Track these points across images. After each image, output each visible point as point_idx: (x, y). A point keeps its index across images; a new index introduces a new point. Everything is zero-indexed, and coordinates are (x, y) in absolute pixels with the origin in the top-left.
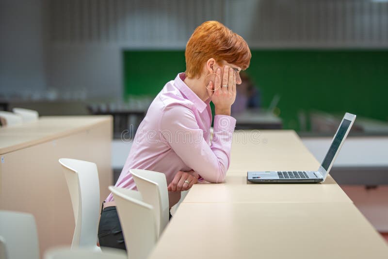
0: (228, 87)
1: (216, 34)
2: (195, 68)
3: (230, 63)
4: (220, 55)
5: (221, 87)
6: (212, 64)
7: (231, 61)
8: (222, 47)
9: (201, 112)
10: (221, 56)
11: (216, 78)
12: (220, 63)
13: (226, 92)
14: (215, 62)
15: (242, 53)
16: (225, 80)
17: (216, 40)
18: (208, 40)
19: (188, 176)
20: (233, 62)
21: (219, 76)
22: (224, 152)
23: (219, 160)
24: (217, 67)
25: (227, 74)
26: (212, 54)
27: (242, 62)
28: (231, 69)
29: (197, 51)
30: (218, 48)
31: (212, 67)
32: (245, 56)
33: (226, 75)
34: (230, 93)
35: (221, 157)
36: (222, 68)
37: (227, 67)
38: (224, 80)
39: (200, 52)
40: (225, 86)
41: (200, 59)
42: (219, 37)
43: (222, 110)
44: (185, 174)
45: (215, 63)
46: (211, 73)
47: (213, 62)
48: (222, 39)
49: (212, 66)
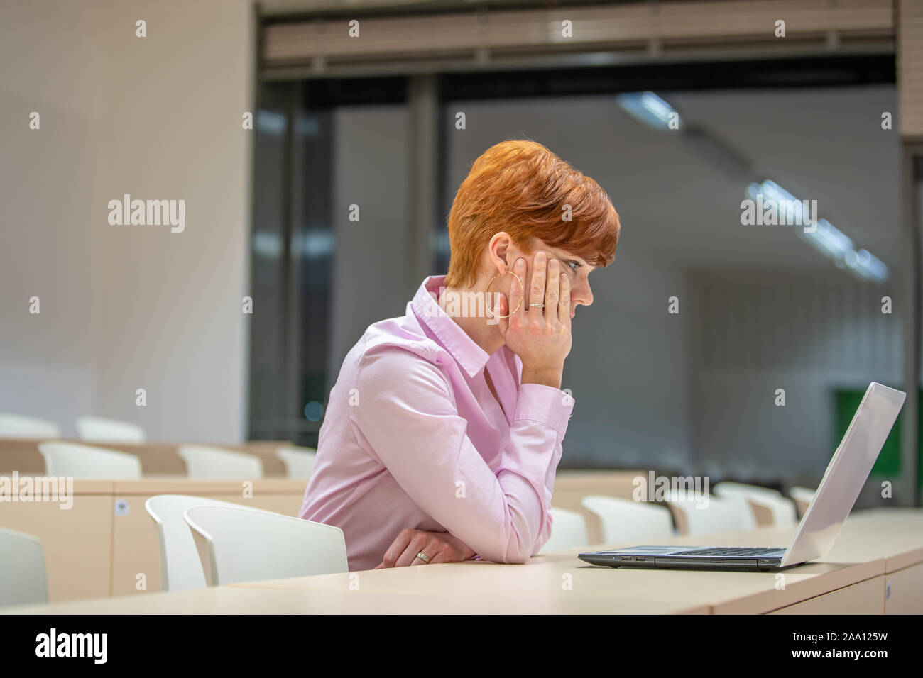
0: (544, 309)
1: (516, 168)
2: (463, 258)
3: (552, 245)
4: (524, 223)
5: (527, 309)
6: (505, 249)
7: (555, 240)
8: (529, 203)
9: (472, 374)
10: (528, 227)
11: (513, 285)
12: (524, 244)
13: (537, 322)
14: (510, 242)
15: (584, 219)
16: (536, 288)
17: (513, 185)
18: (496, 184)
19: (427, 543)
20: (562, 244)
21: (521, 280)
22: (526, 481)
23: (507, 500)
24: (517, 256)
25: (543, 274)
26: (503, 221)
27: (585, 243)
28: (554, 261)
29: (468, 214)
30: (517, 204)
31: (502, 256)
32: (592, 227)
33: (538, 276)
34: (549, 325)
35: (512, 494)
36: (529, 258)
37: (542, 254)
38: (532, 290)
39: (474, 217)
40: (536, 305)
41: (473, 235)
42: (522, 177)
43: (537, 371)
44: (420, 536)
45: (510, 246)
46: (502, 272)
47: (507, 242)
48: (533, 182)
49: (501, 253)
